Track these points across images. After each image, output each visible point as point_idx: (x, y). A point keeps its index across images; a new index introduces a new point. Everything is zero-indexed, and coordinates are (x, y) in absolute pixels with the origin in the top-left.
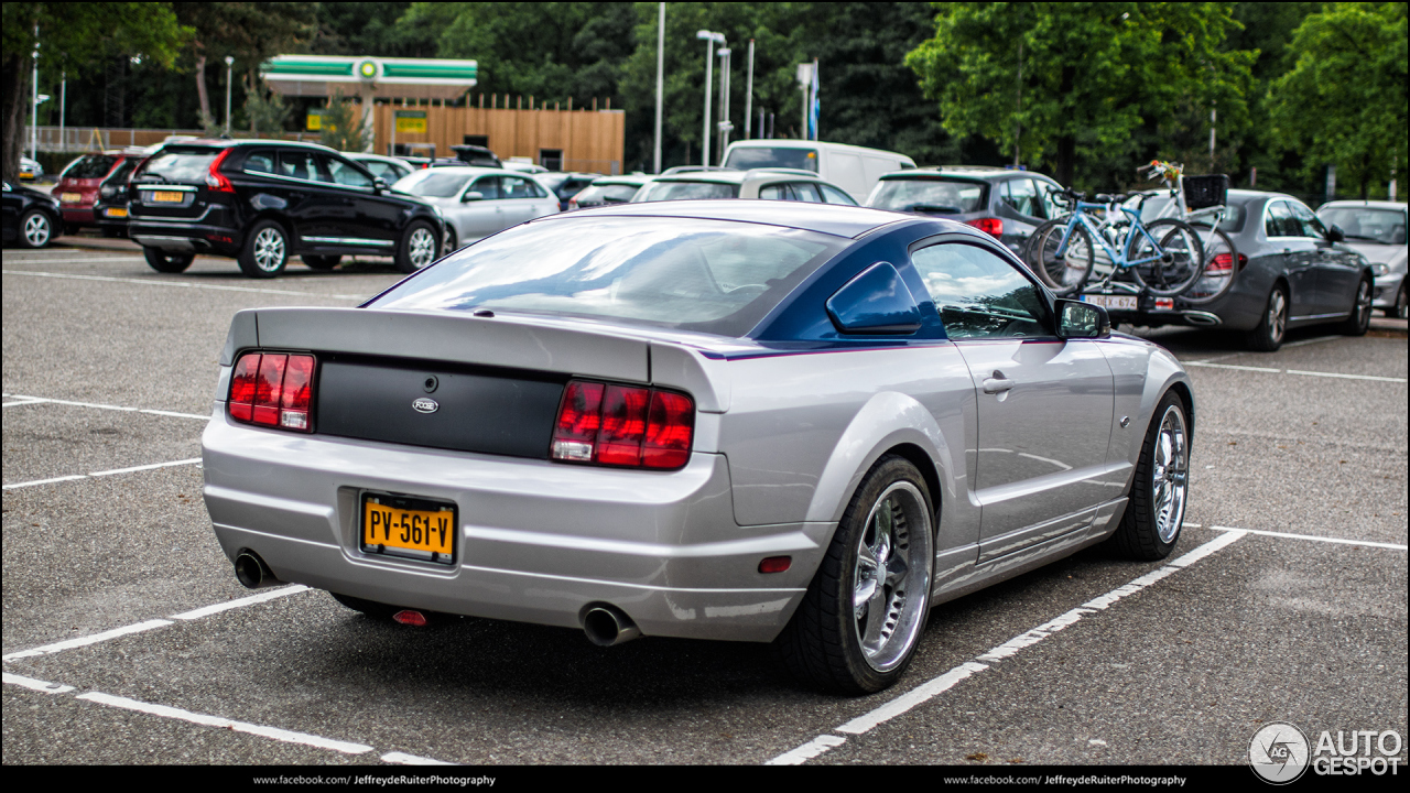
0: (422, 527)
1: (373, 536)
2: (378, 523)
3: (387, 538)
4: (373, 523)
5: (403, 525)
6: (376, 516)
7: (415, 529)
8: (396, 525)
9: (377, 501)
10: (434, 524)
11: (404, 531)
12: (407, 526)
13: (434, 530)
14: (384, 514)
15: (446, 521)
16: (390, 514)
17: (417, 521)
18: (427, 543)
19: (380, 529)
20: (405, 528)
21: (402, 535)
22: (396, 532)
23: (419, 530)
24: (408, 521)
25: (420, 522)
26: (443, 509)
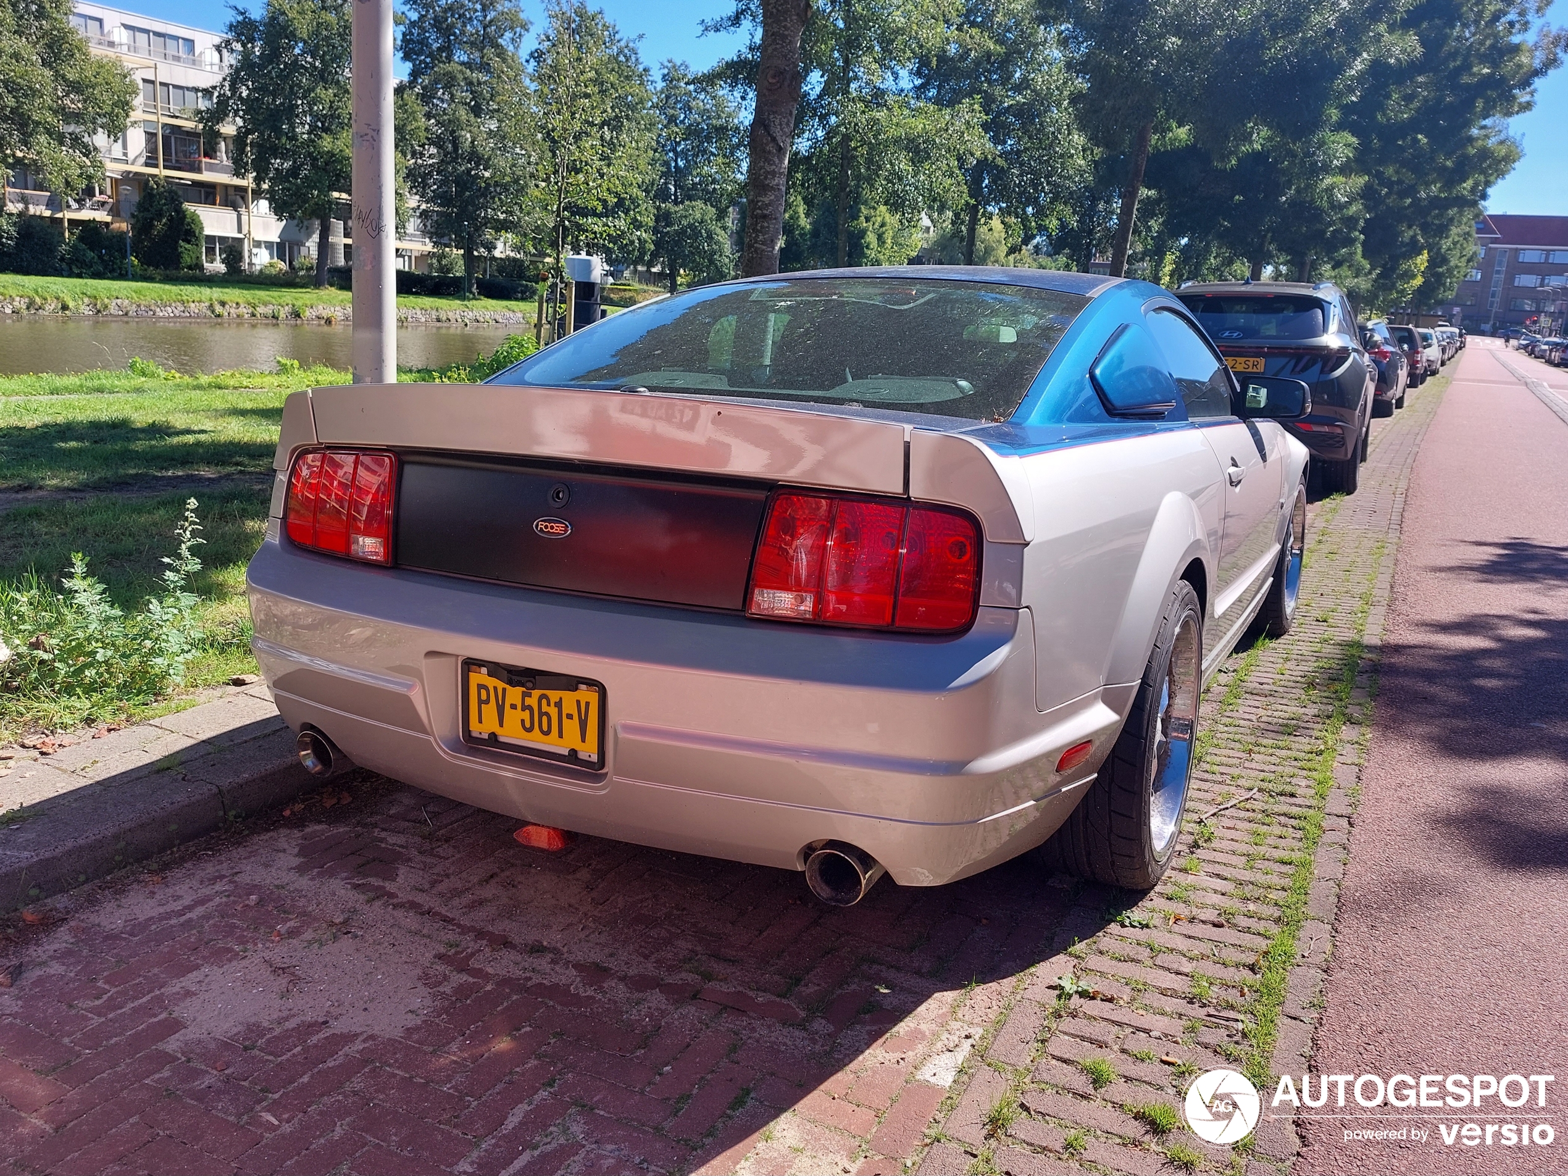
0: (553, 711)
1: (480, 721)
2: (487, 702)
3: (501, 725)
4: (481, 702)
5: (524, 708)
6: (484, 693)
7: (541, 714)
8: (514, 707)
9: (484, 670)
10: (569, 707)
11: (526, 715)
12: (530, 708)
13: (570, 717)
14: (495, 688)
15: (587, 704)
16: (504, 690)
17: (544, 702)
18: (561, 736)
19: (490, 710)
20: (527, 712)
21: (523, 721)
22: (513, 718)
23: (547, 714)
24: (532, 701)
25: (549, 705)
26: (583, 687)
